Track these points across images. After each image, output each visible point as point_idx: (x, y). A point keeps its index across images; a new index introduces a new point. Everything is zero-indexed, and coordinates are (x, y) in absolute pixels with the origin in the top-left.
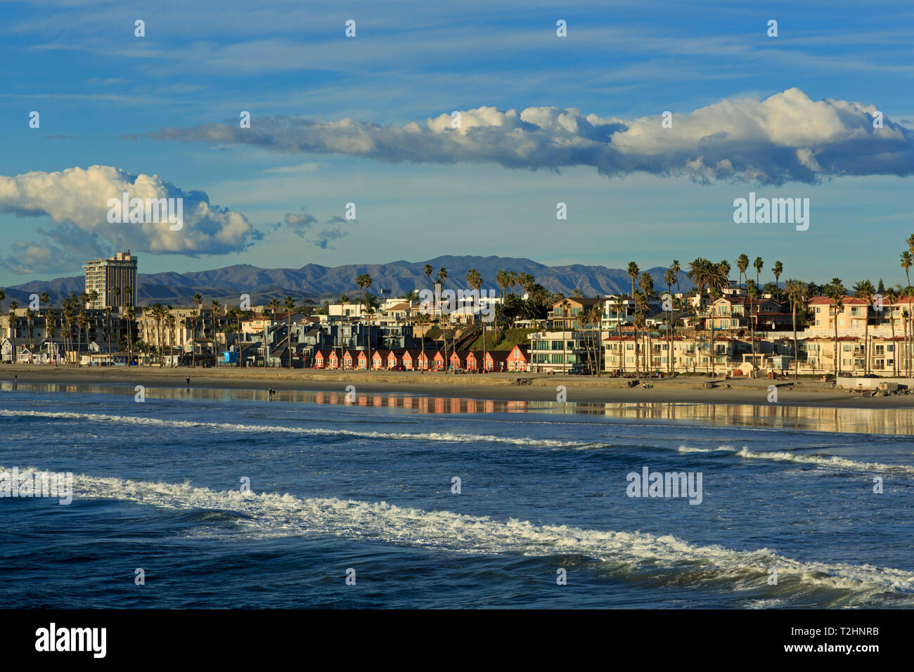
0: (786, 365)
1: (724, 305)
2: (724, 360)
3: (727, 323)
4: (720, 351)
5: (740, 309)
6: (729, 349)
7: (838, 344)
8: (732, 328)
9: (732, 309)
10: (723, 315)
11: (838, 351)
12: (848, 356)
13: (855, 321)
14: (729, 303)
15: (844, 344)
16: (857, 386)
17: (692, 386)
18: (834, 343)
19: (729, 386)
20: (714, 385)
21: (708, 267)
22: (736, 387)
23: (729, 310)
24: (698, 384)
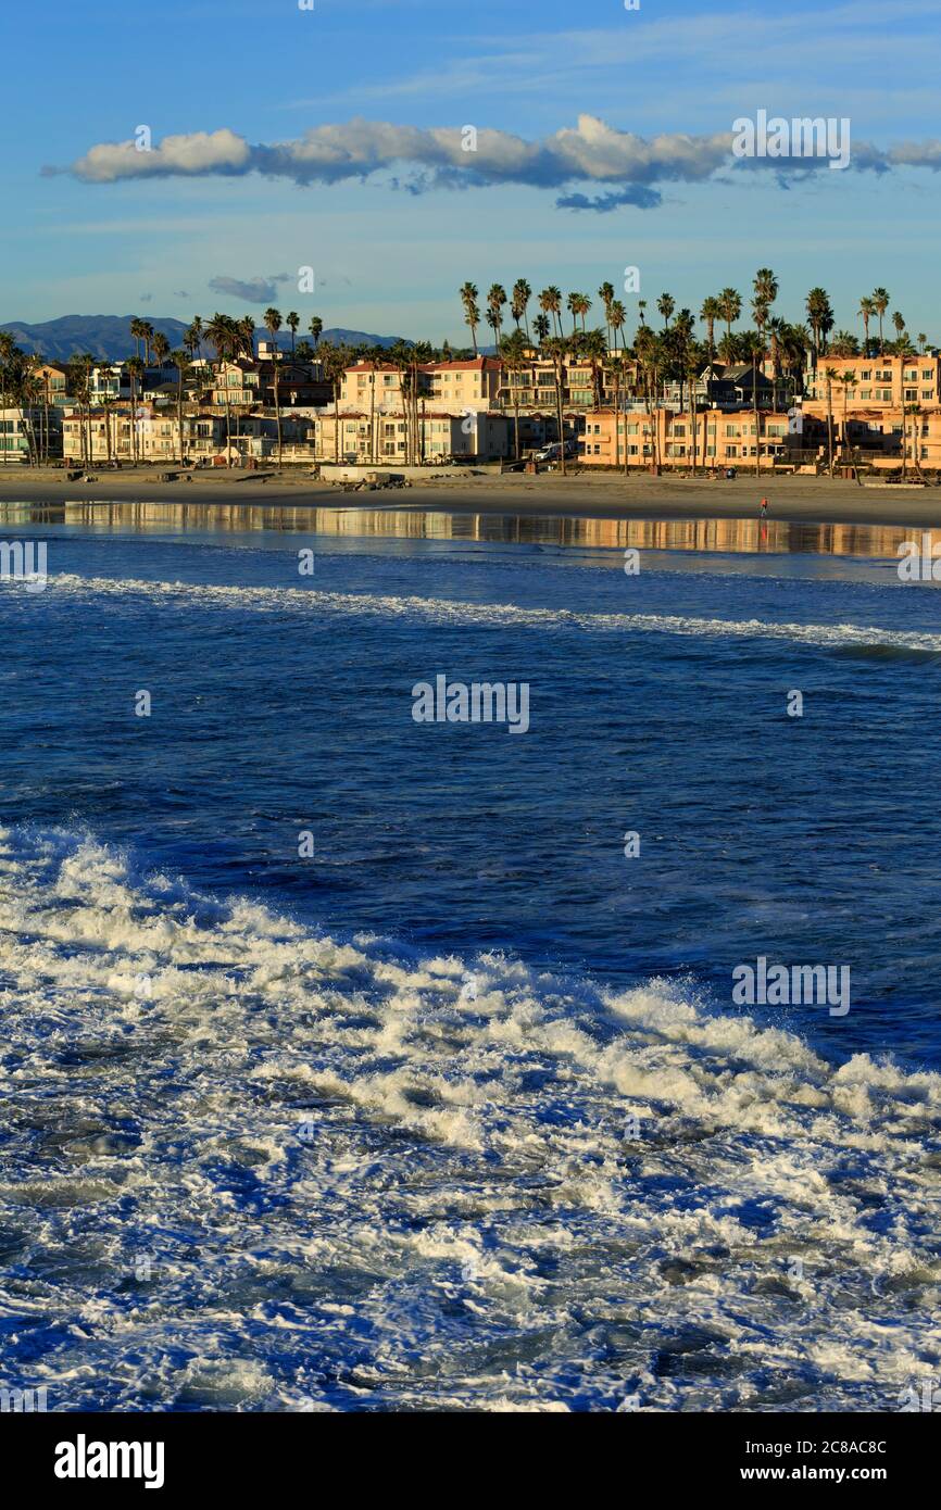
0: (266, 452)
1: (234, 373)
2: (210, 443)
3: (240, 397)
4: (202, 433)
5: (254, 378)
6: (215, 430)
7: (340, 422)
8: (244, 403)
9: (245, 378)
10: (232, 386)
11: (340, 433)
12: (351, 438)
13: (389, 394)
14: (240, 370)
15: (347, 422)
16: (341, 478)
17: (144, 478)
18: (334, 421)
19: (189, 478)
20: (172, 477)
21: (226, 325)
22: (198, 480)
23: (240, 380)
24: (152, 477)
